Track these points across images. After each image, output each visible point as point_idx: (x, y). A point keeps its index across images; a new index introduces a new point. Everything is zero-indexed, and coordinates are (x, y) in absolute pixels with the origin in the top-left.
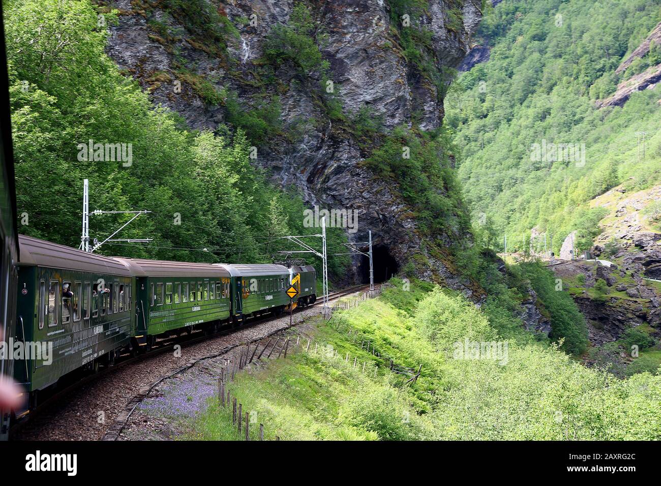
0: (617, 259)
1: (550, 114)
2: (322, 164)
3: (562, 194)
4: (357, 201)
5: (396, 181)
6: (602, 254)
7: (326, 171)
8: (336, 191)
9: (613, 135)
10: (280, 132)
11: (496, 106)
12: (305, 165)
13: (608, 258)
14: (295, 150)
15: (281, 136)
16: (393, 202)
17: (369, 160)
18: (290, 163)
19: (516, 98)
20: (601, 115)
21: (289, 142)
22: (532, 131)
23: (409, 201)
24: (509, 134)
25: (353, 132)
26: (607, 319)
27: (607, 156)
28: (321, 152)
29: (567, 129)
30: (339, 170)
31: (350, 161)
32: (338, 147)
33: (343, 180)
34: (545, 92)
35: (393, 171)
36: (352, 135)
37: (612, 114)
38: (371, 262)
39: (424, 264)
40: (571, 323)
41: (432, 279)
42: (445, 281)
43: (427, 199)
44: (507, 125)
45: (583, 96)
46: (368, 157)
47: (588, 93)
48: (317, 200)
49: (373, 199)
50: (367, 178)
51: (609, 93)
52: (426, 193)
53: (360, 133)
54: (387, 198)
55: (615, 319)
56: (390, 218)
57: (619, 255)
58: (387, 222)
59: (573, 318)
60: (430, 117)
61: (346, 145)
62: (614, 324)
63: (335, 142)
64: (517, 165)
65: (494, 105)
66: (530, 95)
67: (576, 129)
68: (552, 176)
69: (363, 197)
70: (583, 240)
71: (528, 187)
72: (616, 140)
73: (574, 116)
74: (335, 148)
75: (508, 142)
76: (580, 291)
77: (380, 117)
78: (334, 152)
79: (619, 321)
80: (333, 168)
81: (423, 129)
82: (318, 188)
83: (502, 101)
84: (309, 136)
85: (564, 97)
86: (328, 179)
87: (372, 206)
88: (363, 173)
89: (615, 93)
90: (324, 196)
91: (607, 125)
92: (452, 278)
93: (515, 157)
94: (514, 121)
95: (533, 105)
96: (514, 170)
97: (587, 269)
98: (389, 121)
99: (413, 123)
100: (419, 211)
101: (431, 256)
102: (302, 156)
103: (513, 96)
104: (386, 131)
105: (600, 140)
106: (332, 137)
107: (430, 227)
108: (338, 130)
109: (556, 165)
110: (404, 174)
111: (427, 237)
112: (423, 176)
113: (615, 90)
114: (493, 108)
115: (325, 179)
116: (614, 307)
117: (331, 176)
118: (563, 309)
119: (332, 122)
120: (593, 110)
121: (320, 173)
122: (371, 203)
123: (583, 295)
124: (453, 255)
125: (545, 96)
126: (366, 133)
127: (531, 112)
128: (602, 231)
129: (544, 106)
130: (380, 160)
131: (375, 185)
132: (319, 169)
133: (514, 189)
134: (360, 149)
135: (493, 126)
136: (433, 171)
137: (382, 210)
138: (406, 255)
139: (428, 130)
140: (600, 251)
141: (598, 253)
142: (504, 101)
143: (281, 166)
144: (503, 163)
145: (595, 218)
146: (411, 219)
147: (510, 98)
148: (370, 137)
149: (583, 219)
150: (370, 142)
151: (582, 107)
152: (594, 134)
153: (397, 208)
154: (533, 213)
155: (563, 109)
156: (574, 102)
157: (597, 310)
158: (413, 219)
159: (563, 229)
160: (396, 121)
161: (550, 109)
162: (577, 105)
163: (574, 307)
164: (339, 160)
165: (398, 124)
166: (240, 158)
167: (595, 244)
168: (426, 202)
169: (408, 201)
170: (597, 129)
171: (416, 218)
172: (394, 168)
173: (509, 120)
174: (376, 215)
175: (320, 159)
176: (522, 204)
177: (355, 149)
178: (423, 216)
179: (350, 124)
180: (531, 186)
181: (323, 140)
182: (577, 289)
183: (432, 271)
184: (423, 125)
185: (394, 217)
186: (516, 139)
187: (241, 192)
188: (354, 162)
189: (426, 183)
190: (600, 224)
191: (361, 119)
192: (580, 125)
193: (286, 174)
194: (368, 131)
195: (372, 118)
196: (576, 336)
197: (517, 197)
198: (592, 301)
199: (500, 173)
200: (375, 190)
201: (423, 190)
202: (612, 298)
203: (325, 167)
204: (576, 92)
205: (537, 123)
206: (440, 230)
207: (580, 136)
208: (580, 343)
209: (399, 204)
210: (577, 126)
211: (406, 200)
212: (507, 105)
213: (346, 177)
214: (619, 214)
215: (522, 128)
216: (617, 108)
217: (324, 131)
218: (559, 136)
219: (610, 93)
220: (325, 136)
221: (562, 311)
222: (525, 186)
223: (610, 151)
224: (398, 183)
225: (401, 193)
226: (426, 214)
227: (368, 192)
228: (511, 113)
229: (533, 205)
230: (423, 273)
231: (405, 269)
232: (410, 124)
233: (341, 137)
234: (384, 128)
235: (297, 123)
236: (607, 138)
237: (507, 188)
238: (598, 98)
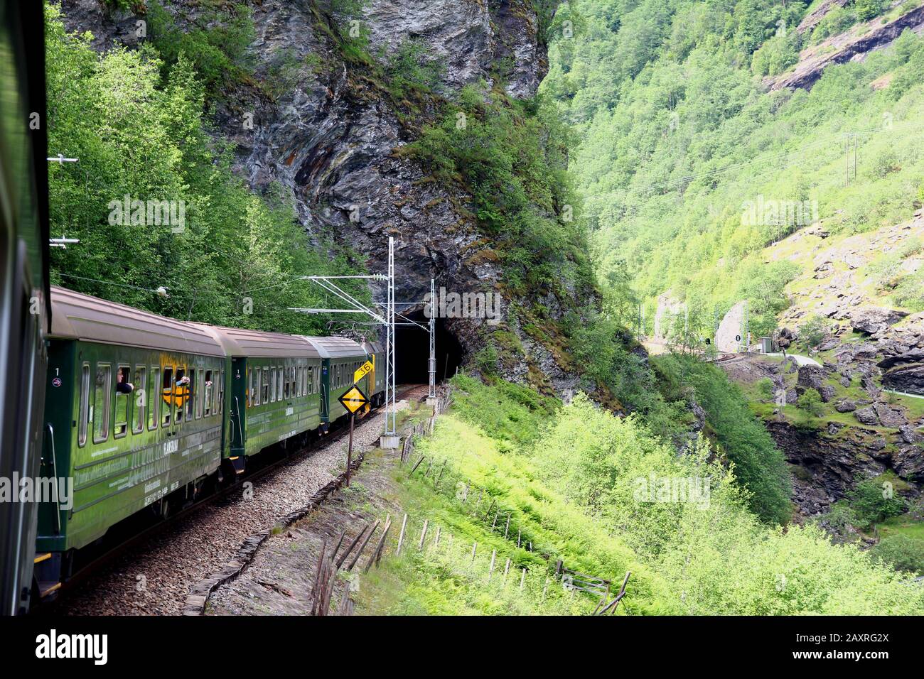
0: (824, 354)
1: (683, 97)
2: (325, 148)
3: (711, 237)
4: (390, 222)
5: (464, 189)
6: (793, 345)
7: (333, 162)
8: (351, 201)
9: (793, 137)
10: (247, 79)
11: (590, 79)
12: (294, 149)
13: (805, 351)
14: (276, 117)
15: (250, 85)
16: (459, 229)
17: (416, 145)
18: (265, 143)
19: (623, 67)
20: (771, 102)
21: (265, 99)
22: (653, 125)
23: (488, 229)
24: (611, 129)
25: (387, 89)
26: (820, 462)
27: (785, 173)
28: (325, 123)
29: (712, 124)
30: (357, 163)
31: (379, 146)
32: (358, 117)
33: (364, 182)
34: (675, 59)
35: (459, 170)
36: (386, 95)
37: (791, 102)
38: (432, 341)
39: (514, 351)
40: (764, 469)
41: (527, 379)
42: (550, 384)
43: (524, 225)
44: (609, 114)
45: (740, 68)
46: (413, 140)
47: (749, 64)
48: (314, 218)
49: (420, 221)
50: (410, 180)
51: (785, 65)
52: (522, 213)
53: (400, 93)
54: (447, 220)
55: (834, 463)
56: (451, 260)
57: (826, 347)
58: (445, 267)
59: (766, 459)
60: (524, 73)
61: (373, 113)
62: (833, 472)
63: (353, 107)
64: (625, 184)
65: (586, 78)
66: (648, 63)
67: (728, 125)
68: (687, 205)
69: (402, 217)
70: (760, 319)
71: (645, 223)
72: (800, 146)
73: (725, 102)
74: (352, 118)
75: (610, 143)
76: (769, 410)
77: (436, 66)
78: (349, 126)
79: (842, 466)
80: (346, 157)
81: (512, 95)
82: (315, 194)
83: (599, 71)
84: (305, 91)
85: (709, 69)
86: (335, 177)
87: (419, 234)
88: (403, 170)
89: (795, 66)
90: (327, 212)
91: (783, 122)
92: (564, 378)
93: (622, 170)
94: (620, 108)
95: (653, 80)
96: (621, 191)
97: (771, 371)
98: (453, 74)
99: (495, 82)
100: (506, 249)
101: (526, 335)
102: (288, 131)
103: (620, 64)
104: (447, 92)
105: (770, 146)
106: (347, 97)
107: (526, 280)
108: (358, 83)
109: (694, 187)
110: (481, 177)
111: (519, 298)
112: (517, 181)
113: (795, 61)
114: (584, 83)
115: (330, 177)
116: (835, 441)
117: (342, 174)
118: (748, 443)
119: (348, 68)
120: (759, 93)
121: (321, 166)
122: (416, 228)
123: (775, 416)
124: (567, 336)
125: (676, 65)
126: (410, 92)
127: (652, 92)
128: (790, 303)
129: (673, 83)
130: (438, 145)
131: (425, 193)
132: (319, 157)
133: (619, 225)
134: (399, 123)
135: (583, 114)
136: (534, 172)
137: (436, 243)
138: (479, 331)
139: (520, 96)
140: (789, 337)
141: (787, 341)
142: (604, 72)
143: (248, 146)
144: (601, 179)
145: (779, 279)
146: (490, 262)
147: (613, 66)
148: (418, 101)
149: (756, 281)
150: (417, 112)
151: (738, 88)
152: (759, 136)
153: (465, 240)
154: (659, 268)
155: (707, 89)
156: (725, 79)
157: (801, 445)
158: (495, 262)
159: (717, 298)
160: (466, 74)
161: (683, 88)
162: (731, 83)
163: (765, 438)
164: (358, 142)
165: (470, 80)
166: (183, 115)
167: (781, 326)
168: (521, 232)
169: (485, 229)
170: (765, 127)
171: (500, 262)
172: (461, 165)
173: (612, 106)
174: (424, 252)
175: (323, 138)
176: (637, 252)
177: (389, 122)
178: (515, 258)
179: (382, 74)
180: (651, 222)
181: (329, 100)
182: (763, 406)
183: (529, 364)
184: (511, 87)
185: (459, 257)
186: (624, 138)
187: (188, 186)
188: (386, 147)
189: (521, 195)
190: (788, 290)
191: (403, 64)
192: (736, 118)
193: (258, 162)
194: (413, 90)
195: (422, 65)
196: (771, 494)
197: (626, 239)
198: (794, 428)
199: (596, 197)
200: (425, 203)
201: (516, 209)
202: (829, 424)
203: (330, 154)
204: (728, 61)
205: (662, 112)
206: (544, 285)
207: (736, 137)
208: (779, 506)
209: (468, 233)
210: (730, 120)
211: (482, 227)
212: (608, 78)
213: (369, 176)
214: (820, 274)
215: (635, 120)
216: (800, 91)
217: (332, 82)
218: (699, 136)
219: (788, 66)
220: (333, 92)
221: (747, 447)
222: (640, 221)
223: (790, 166)
224: (469, 194)
225: (474, 211)
226: (519, 254)
227: (411, 207)
228: (615, 92)
229: (657, 254)
230: (512, 367)
231: (480, 358)
232: (490, 83)
233: (365, 98)
234: (441, 85)
235: (283, 63)
236: (782, 143)
237: (606, 223)
238: (766, 73)
